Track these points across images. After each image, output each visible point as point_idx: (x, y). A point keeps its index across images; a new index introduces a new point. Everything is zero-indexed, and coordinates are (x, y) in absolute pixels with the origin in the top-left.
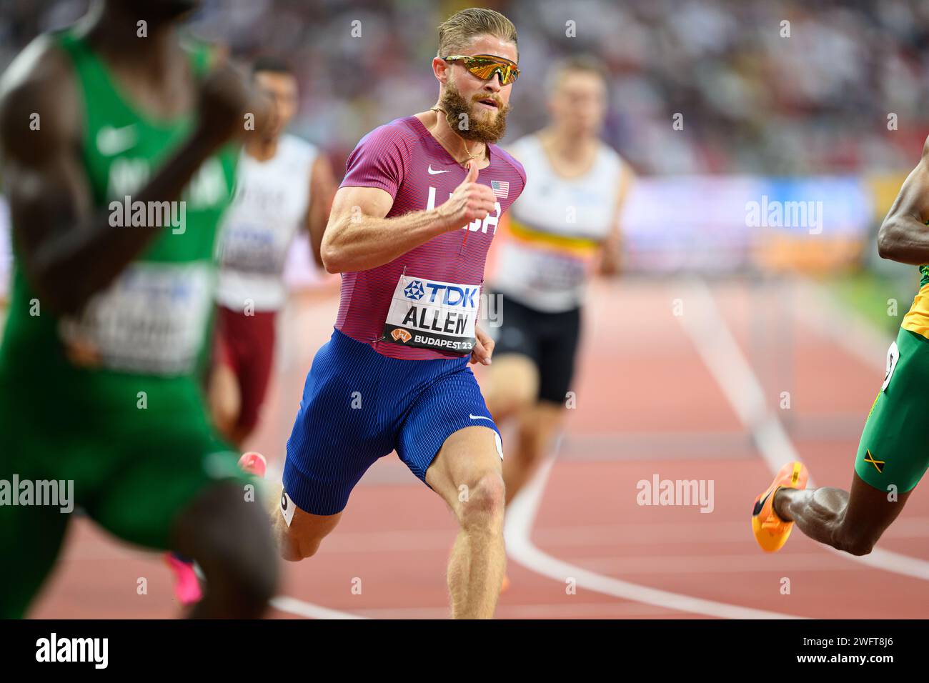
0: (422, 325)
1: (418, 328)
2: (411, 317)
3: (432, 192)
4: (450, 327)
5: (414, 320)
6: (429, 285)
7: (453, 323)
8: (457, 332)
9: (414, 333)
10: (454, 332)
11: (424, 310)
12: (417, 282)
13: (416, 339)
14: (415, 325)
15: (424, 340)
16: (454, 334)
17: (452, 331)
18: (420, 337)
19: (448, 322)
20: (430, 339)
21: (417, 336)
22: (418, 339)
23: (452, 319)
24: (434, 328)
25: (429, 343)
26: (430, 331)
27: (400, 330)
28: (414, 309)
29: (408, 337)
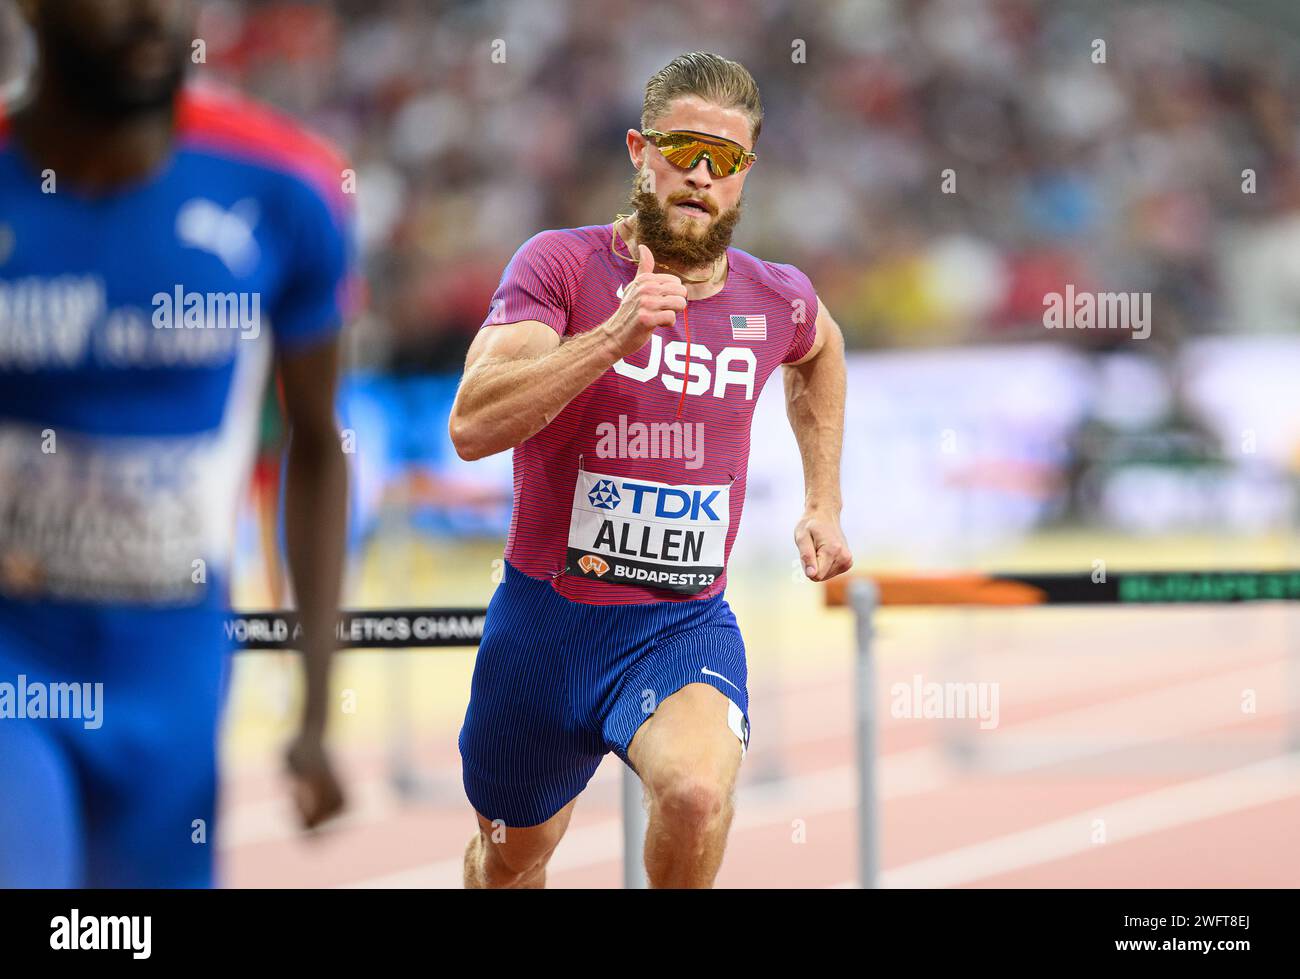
0: (623, 550)
1: (617, 554)
2: (606, 536)
4: (672, 551)
5: (611, 542)
6: (626, 486)
7: (676, 545)
8: (685, 558)
10: (681, 558)
11: (626, 527)
12: (607, 483)
13: (617, 570)
14: (613, 549)
15: (631, 573)
16: (680, 563)
17: (676, 559)
18: (623, 568)
19: (667, 544)
20: (640, 571)
21: (617, 567)
22: (621, 571)
23: (673, 539)
24: (644, 553)
25: (639, 577)
26: (638, 558)
27: (591, 557)
28: (608, 524)
29: (603, 567)
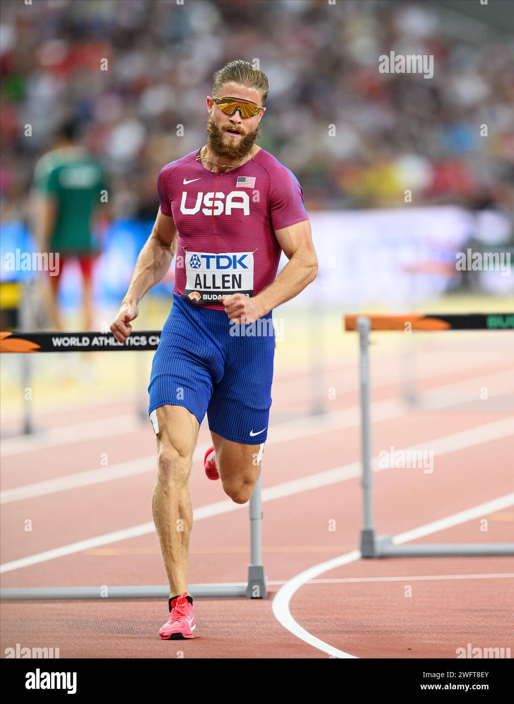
0: (205, 287)
1: (203, 289)
2: (198, 282)
3: (185, 194)
4: (227, 285)
5: (200, 284)
6: (202, 256)
7: (228, 281)
8: (233, 287)
9: (202, 293)
10: (231, 287)
11: (205, 276)
12: (195, 256)
13: (204, 297)
14: (201, 287)
15: (210, 297)
16: (231, 290)
17: (229, 288)
18: (206, 295)
19: (224, 281)
20: (214, 296)
21: (204, 295)
22: (206, 297)
23: (226, 279)
24: (214, 287)
25: (214, 299)
26: (212, 290)
27: (195, 292)
28: (198, 276)
29: (199, 297)
